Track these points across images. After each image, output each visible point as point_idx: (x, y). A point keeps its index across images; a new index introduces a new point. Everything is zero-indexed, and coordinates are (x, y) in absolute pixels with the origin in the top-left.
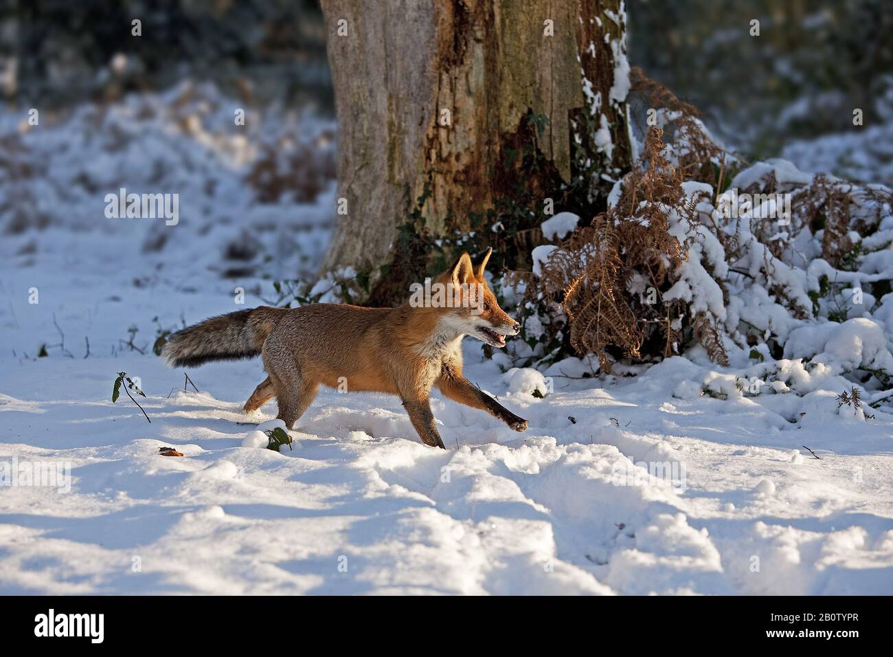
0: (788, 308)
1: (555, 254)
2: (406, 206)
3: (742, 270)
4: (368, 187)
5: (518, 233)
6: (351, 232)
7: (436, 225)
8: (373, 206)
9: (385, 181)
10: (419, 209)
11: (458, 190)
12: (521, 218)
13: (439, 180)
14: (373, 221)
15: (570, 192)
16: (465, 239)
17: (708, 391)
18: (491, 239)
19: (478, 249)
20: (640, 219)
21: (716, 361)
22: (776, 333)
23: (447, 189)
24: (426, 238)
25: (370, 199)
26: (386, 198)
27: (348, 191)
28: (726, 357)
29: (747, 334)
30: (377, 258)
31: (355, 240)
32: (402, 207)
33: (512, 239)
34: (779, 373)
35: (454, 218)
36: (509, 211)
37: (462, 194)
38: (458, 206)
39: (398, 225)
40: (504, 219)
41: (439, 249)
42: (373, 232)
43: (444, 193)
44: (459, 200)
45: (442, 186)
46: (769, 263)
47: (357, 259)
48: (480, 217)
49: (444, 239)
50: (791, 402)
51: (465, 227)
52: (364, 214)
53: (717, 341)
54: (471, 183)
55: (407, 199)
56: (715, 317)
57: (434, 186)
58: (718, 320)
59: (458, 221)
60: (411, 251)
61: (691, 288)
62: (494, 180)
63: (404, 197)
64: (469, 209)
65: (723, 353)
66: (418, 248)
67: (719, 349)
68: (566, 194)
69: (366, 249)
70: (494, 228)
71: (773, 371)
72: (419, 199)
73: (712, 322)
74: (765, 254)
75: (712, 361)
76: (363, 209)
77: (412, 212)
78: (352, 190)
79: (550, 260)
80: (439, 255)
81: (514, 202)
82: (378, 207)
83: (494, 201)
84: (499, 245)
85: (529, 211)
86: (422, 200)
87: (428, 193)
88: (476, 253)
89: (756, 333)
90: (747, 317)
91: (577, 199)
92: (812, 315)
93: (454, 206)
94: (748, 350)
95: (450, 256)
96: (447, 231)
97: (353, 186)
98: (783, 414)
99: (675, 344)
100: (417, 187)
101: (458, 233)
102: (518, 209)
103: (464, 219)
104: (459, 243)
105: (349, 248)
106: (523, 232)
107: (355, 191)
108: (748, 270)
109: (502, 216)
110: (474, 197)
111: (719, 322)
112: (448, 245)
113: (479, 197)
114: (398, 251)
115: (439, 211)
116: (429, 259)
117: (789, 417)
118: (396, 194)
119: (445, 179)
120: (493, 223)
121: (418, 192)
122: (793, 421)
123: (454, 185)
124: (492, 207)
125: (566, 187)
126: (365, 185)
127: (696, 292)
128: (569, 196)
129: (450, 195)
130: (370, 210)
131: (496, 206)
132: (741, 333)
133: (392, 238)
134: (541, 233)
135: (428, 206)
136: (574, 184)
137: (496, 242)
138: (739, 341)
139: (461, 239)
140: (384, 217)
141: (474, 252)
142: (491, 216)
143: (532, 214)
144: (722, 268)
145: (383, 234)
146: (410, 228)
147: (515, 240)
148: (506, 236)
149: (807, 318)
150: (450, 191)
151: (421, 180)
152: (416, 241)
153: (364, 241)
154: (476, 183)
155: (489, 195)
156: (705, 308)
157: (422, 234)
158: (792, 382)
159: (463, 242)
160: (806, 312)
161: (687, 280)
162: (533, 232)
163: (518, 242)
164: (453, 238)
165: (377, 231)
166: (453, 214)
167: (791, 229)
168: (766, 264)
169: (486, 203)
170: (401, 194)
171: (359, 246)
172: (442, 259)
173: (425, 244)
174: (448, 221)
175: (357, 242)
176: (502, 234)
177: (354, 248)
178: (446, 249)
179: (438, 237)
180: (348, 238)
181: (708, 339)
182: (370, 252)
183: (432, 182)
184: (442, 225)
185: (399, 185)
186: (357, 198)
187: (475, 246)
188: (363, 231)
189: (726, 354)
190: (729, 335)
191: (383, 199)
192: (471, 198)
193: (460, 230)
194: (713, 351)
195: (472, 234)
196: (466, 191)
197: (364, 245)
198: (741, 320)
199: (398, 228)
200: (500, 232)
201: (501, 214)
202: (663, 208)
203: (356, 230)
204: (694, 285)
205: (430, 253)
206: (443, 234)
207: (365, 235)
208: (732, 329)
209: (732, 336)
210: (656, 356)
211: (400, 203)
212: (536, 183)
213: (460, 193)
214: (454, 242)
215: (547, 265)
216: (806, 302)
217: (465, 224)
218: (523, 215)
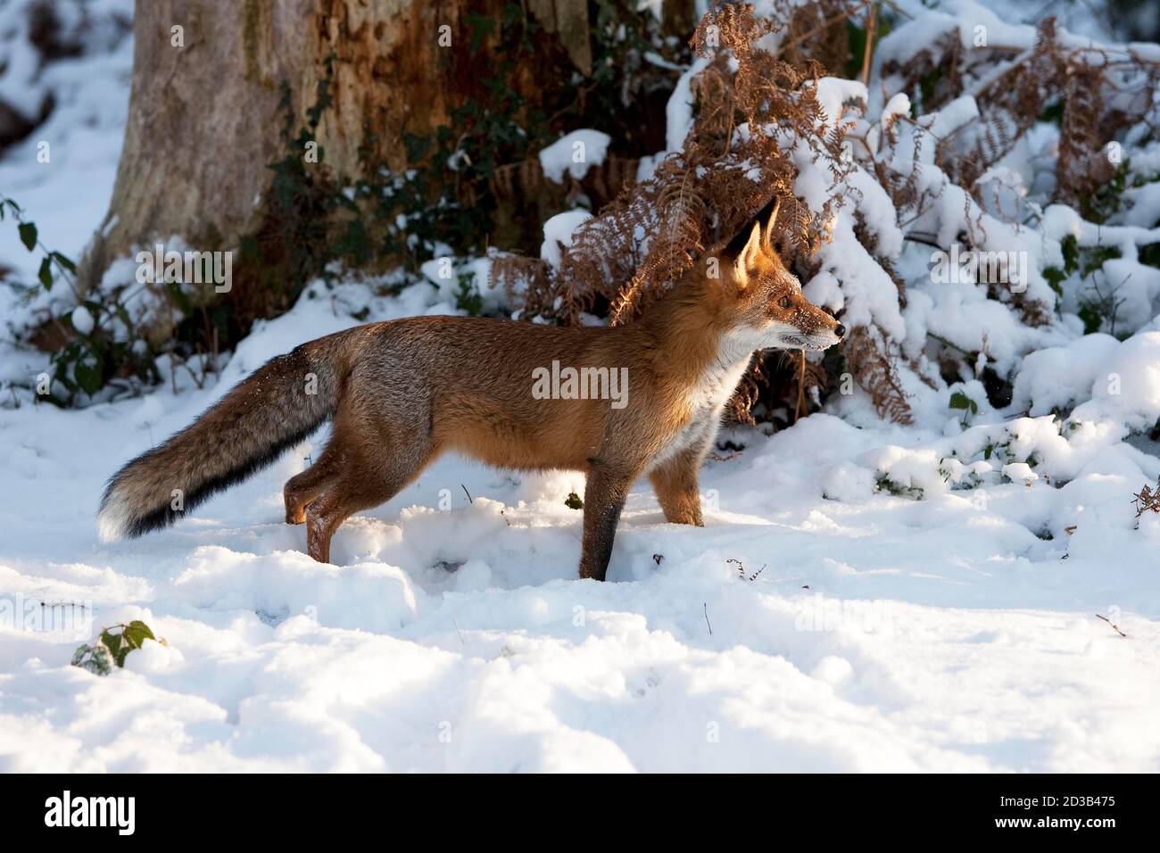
0: (1011, 306)
1: (588, 229)
2: (284, 125)
3: (923, 237)
4: (208, 87)
5: (497, 172)
6: (176, 169)
7: (343, 160)
8: (219, 122)
9: (240, 76)
10: (310, 130)
11: (381, 92)
12: (502, 143)
13: (346, 75)
14: (219, 150)
15: (590, 89)
16: (398, 184)
17: (885, 484)
18: (447, 182)
19: (424, 203)
20: (745, 165)
21: (888, 415)
22: (994, 355)
23: (362, 91)
24: (325, 184)
25: (212, 109)
26: (243, 108)
27: (165, 92)
28: (907, 407)
29: (939, 359)
30: (228, 219)
31: (183, 184)
32: (277, 128)
33: (485, 182)
34: (1013, 443)
35: (376, 145)
36: (479, 130)
37: (390, 100)
38: (383, 122)
39: (270, 160)
40: (471, 145)
41: (351, 206)
42: (221, 171)
43: (356, 100)
44: (383, 111)
45: (351, 87)
46: (974, 225)
47: (191, 222)
48: (424, 141)
49: (359, 185)
50: (1039, 499)
51: (397, 161)
52: (199, 138)
53: (889, 379)
54: (404, 78)
55: (286, 111)
56: (885, 334)
57: (337, 86)
58: (889, 339)
59: (384, 150)
60: (296, 210)
61: (841, 284)
62: (448, 72)
63: (280, 107)
64: (403, 128)
65: (901, 399)
66: (311, 205)
67: (894, 393)
68: (582, 92)
69: (207, 204)
70: (452, 163)
71: (1003, 441)
72: (310, 111)
73: (880, 345)
74: (967, 208)
75: (883, 417)
76: (198, 128)
77: (297, 136)
78: (174, 90)
79: (577, 241)
80: (351, 216)
81: (487, 113)
82: (228, 125)
83: (450, 111)
84: (462, 193)
85: (514, 128)
86: (315, 113)
87: (327, 98)
88: (420, 210)
89: (957, 357)
90: (939, 330)
91: (605, 102)
92: (1054, 316)
93: (376, 122)
94: (946, 393)
95: (371, 217)
96: (364, 170)
97: (175, 83)
98: (1026, 523)
99: (815, 390)
100: (304, 89)
101: (385, 173)
102: (495, 125)
103: (396, 147)
104: (388, 191)
105: (172, 200)
106: (507, 168)
107: (179, 92)
108: (936, 236)
109: (467, 139)
110: (412, 106)
111: (893, 342)
112: (367, 196)
113: (421, 104)
114: (271, 209)
115: (347, 132)
116: (332, 223)
117: (1038, 527)
118: (262, 102)
119: (357, 73)
120: (450, 153)
121: (308, 98)
122: (1046, 535)
123: (374, 85)
124: (447, 122)
125: (581, 79)
126: (200, 82)
127: (850, 292)
128: (589, 97)
129: (367, 104)
130: (213, 129)
131: (453, 119)
132: (931, 360)
133: (260, 183)
134: (540, 169)
135: (327, 124)
136: (597, 76)
137: (456, 189)
138: (928, 375)
139: (391, 184)
140: (240, 144)
141: (418, 207)
142: (446, 139)
143: (521, 132)
144: (892, 238)
145: (241, 176)
146: (294, 166)
147: (492, 184)
148: (474, 176)
149: (1046, 323)
150: (367, 94)
151: (313, 77)
152: (307, 191)
153: (202, 189)
154: (416, 79)
155: (440, 101)
156: (865, 319)
157: (317, 178)
158: (1038, 458)
159: (394, 190)
160: (1045, 312)
161: (832, 270)
162: (525, 169)
163: (497, 187)
164: (376, 182)
165: (229, 171)
166: (373, 138)
167: (997, 140)
168: (969, 224)
169: (435, 115)
170: (273, 102)
171: (193, 196)
172: (356, 224)
173: (322, 197)
174: (365, 150)
175: (188, 190)
176: (468, 174)
177: (182, 201)
178: (362, 204)
179: (347, 182)
180: (168, 181)
181: (874, 376)
182: (216, 209)
183: (333, 79)
184: (354, 159)
185: (269, 84)
186: (184, 106)
187: (418, 197)
188: (199, 168)
189: (907, 401)
190: (908, 363)
191: (238, 111)
192: (407, 108)
193: (387, 168)
194: (883, 398)
195: (411, 175)
196: (397, 95)
197: (203, 196)
198: (929, 334)
199: (271, 167)
200: (464, 169)
201: (464, 136)
202: (785, 137)
203: (186, 166)
204: (846, 279)
205: (333, 212)
206: (356, 176)
207: (204, 176)
208: (913, 352)
209: (914, 366)
210: (776, 407)
211: (273, 120)
212: (526, 75)
213: (385, 98)
214: (377, 190)
215: (571, 251)
216: (1042, 292)
217: (397, 155)
218: (505, 136)
